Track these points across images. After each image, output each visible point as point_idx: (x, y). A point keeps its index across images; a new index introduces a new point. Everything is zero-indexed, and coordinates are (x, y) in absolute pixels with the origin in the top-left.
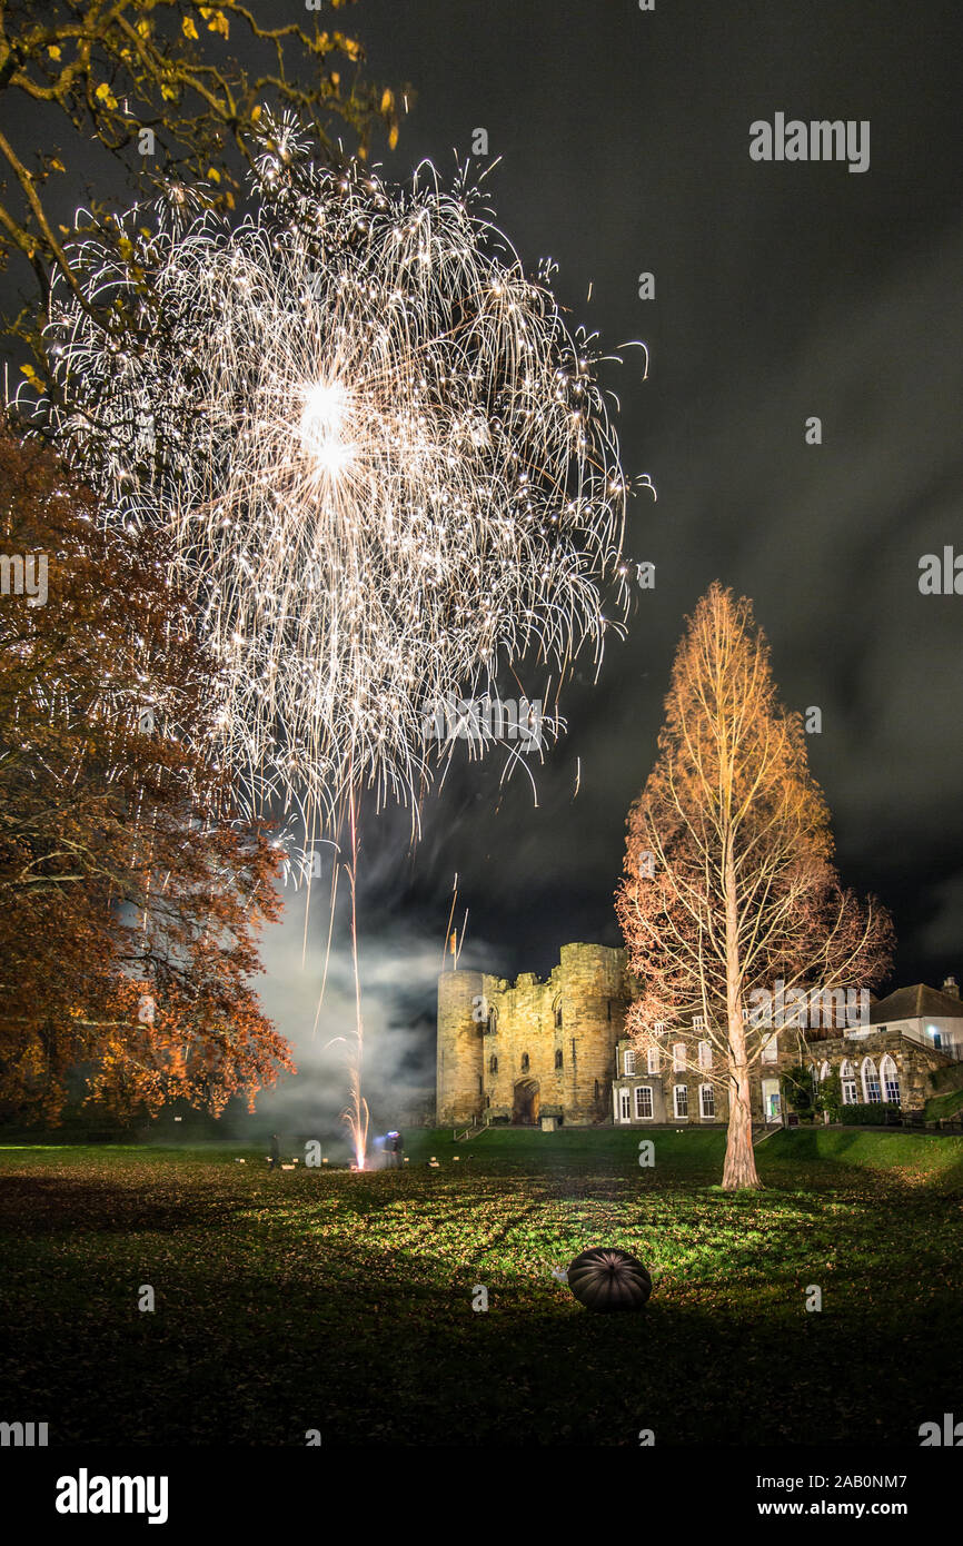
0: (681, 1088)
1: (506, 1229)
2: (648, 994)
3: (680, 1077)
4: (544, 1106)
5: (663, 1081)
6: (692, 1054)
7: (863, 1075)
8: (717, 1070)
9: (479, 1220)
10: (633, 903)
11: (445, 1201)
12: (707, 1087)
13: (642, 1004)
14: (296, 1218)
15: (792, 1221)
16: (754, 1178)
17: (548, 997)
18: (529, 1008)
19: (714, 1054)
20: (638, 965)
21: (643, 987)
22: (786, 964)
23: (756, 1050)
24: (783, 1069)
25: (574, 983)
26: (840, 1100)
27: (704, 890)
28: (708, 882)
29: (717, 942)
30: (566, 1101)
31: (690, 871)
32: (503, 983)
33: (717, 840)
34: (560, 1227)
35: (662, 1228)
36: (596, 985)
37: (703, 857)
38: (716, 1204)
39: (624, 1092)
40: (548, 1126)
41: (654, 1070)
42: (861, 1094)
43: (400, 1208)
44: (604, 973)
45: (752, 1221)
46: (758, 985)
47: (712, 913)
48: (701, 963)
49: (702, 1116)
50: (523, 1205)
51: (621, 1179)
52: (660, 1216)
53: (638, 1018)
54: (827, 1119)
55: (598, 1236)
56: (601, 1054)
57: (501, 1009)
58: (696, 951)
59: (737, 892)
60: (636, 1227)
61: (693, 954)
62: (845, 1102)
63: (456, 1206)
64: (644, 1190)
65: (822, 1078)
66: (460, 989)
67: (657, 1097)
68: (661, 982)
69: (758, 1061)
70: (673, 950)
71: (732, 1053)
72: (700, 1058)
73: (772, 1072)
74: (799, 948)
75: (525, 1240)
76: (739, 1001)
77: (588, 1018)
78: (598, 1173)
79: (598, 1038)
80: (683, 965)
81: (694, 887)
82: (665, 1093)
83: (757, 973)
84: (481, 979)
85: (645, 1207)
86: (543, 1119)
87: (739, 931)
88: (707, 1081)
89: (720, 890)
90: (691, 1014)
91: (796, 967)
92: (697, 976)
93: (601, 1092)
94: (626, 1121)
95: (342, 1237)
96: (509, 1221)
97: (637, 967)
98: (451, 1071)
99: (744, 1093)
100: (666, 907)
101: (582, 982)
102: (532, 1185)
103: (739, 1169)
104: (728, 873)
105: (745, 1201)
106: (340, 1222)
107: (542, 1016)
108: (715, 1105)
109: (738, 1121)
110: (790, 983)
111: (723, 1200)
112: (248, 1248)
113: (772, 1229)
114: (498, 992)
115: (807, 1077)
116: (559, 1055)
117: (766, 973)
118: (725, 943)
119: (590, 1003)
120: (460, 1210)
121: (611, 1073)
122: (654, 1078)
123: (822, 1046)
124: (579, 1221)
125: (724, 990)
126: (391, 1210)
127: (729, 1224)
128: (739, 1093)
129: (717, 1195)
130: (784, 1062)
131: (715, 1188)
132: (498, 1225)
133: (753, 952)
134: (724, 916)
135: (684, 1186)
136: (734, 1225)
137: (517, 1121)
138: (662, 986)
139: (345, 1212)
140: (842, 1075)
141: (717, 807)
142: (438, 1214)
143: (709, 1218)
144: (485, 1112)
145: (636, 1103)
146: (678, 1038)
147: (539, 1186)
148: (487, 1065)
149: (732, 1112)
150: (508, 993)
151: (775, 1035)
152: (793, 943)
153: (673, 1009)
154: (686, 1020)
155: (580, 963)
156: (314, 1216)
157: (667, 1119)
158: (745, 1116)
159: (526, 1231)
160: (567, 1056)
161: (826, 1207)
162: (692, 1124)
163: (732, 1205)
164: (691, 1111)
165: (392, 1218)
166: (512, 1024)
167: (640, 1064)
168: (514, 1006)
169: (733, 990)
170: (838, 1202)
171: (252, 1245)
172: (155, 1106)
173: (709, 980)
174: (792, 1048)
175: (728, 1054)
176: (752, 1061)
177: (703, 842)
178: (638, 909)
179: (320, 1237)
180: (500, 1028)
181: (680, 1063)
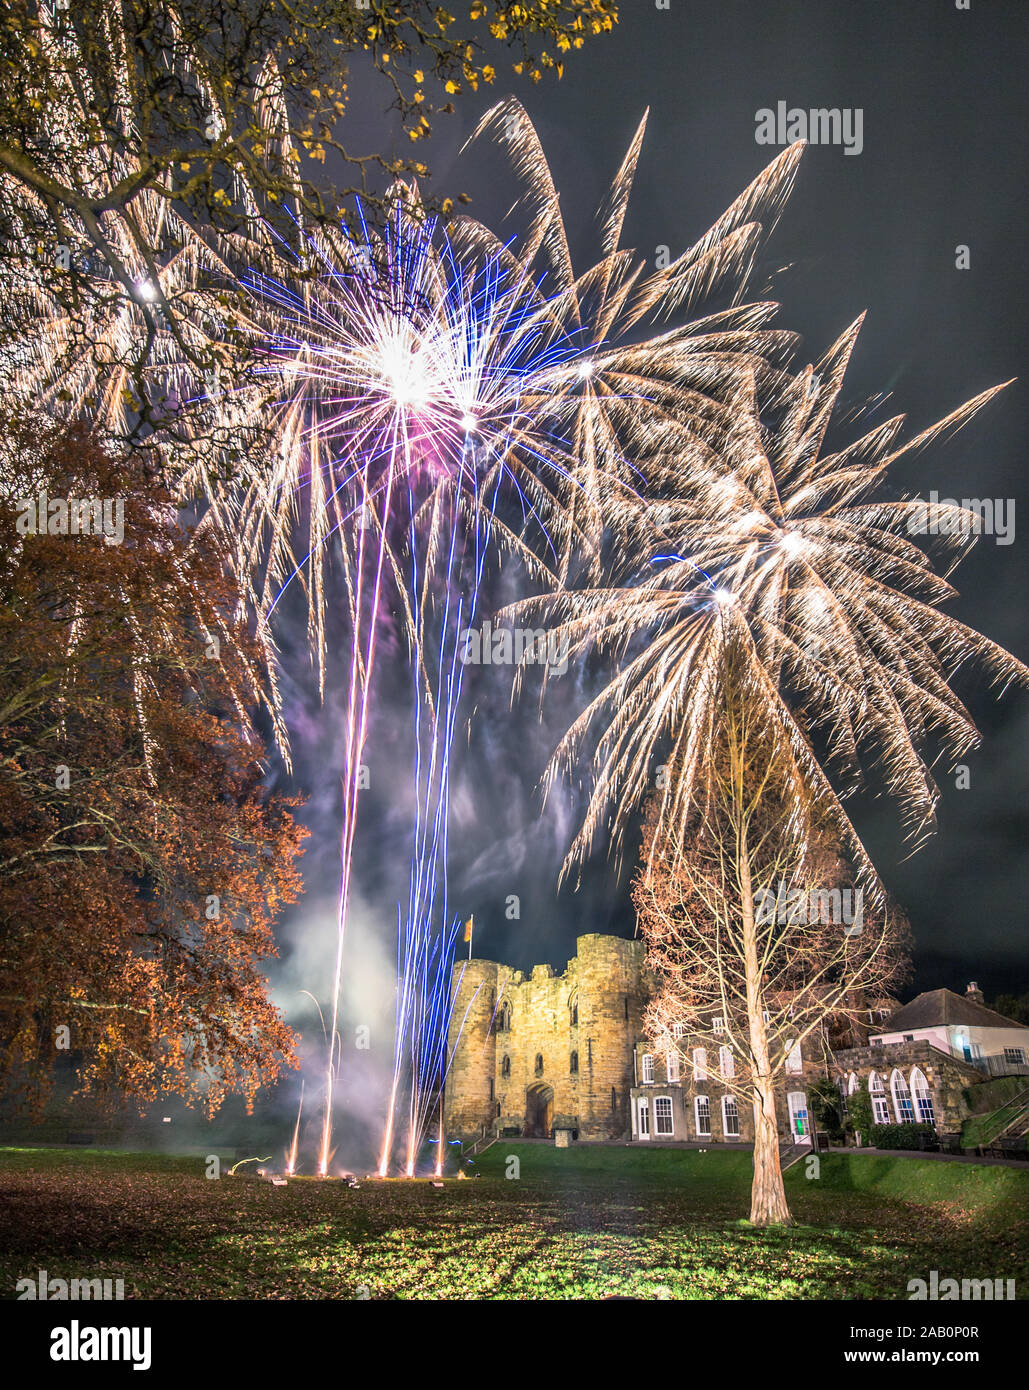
0: (703, 1099)
1: (514, 1268)
2: (666, 992)
3: (701, 1087)
4: (559, 1116)
5: (684, 1090)
6: (713, 1061)
7: (893, 1090)
8: (740, 1079)
9: (484, 1256)
10: (650, 893)
11: (448, 1230)
12: (730, 1099)
13: (659, 1002)
14: (283, 1246)
15: (830, 1267)
16: (784, 1212)
17: (564, 992)
18: (544, 1003)
19: (736, 1061)
20: (656, 960)
21: (660, 984)
22: (806, 963)
23: (779, 1058)
24: (809, 1081)
25: (591, 977)
26: (871, 1119)
27: (719, 882)
28: (723, 874)
29: (734, 937)
30: (581, 1111)
31: (706, 862)
32: (518, 975)
33: (731, 832)
34: (574, 1268)
35: (686, 1272)
36: (613, 980)
37: (718, 848)
38: (743, 1243)
39: (643, 1103)
40: (562, 1140)
41: (674, 1078)
42: (893, 1112)
43: (397, 1237)
44: (621, 967)
45: (785, 1265)
46: (778, 986)
47: (729, 906)
48: (719, 959)
49: (726, 1134)
50: (533, 1238)
51: (641, 1209)
52: (684, 1257)
53: (655, 1017)
54: (858, 1141)
55: (615, 1280)
56: (618, 1057)
57: (515, 1003)
58: (713, 945)
59: (753, 884)
60: (658, 1270)
61: (711, 950)
62: (877, 1121)
63: (459, 1238)
64: (665, 1223)
65: (851, 1092)
66: (474, 980)
67: (678, 1109)
68: (679, 977)
69: (782, 1071)
70: (690, 944)
71: (755, 1061)
72: (721, 1065)
73: (797, 1084)
74: (818, 945)
75: (535, 1284)
76: (759, 1002)
77: (605, 1015)
78: (613, 1200)
79: (615, 1039)
80: (701, 961)
81: (710, 878)
82: (686, 1106)
83: (776, 971)
84: (496, 970)
85: (667, 1244)
86: (557, 1132)
87: (756, 926)
88: (729, 1092)
89: (735, 883)
90: (710, 1016)
91: (815, 966)
92: (716, 973)
93: (618, 1102)
94: (644, 1137)
95: (331, 1274)
96: (518, 1258)
97: (654, 961)
98: (461, 1072)
99: (769, 1108)
100: (682, 899)
101: (598, 976)
102: (543, 1214)
103: (768, 1203)
104: (743, 865)
105: (777, 1240)
106: (330, 1254)
107: (558, 1013)
108: (739, 1120)
109: (765, 1141)
110: (810, 984)
111: (752, 1238)
112: (225, 1285)
113: (809, 1277)
114: (512, 984)
115: (835, 1092)
116: (574, 1057)
117: (785, 972)
118: (742, 938)
119: (607, 1000)
120: (465, 1242)
121: (629, 1080)
122: (674, 1087)
123: (848, 1056)
124: (593, 1261)
125: (743, 989)
126: (388, 1239)
127: (760, 1270)
128: (764, 1109)
129: (746, 1231)
130: (810, 1072)
131: (743, 1222)
132: (505, 1263)
133: (771, 949)
134: (740, 910)
135: (709, 1219)
136: (765, 1271)
137: (529, 1134)
138: (681, 983)
139: (337, 1241)
140: (871, 1089)
141: (730, 798)
142: (440, 1246)
143: (738, 1261)
144: (495, 1121)
145: (655, 1116)
146: (697, 1042)
147: (551, 1214)
148: (499, 1067)
149: (757, 1131)
150: (524, 986)
151: (798, 1041)
152: (810, 940)
153: (692, 1008)
154: (705, 1022)
155: (596, 955)
156: (303, 1244)
157: (689, 1136)
158: (772, 1135)
159: (536, 1272)
160: (583, 1059)
161: (865, 1250)
162: (715, 1141)
163: (761, 1245)
164: (714, 1128)
165: (389, 1250)
166: (526, 1020)
167: (658, 1072)
168: (529, 1000)
169: (752, 989)
170: (878, 1244)
171: (230, 1280)
172: (143, 1103)
173: (728, 977)
174: (817, 1058)
175: (750, 1061)
176: (776, 1071)
177: (717, 833)
178: (654, 899)
179: (306, 1272)
180: (514, 1024)
181: (700, 1071)
